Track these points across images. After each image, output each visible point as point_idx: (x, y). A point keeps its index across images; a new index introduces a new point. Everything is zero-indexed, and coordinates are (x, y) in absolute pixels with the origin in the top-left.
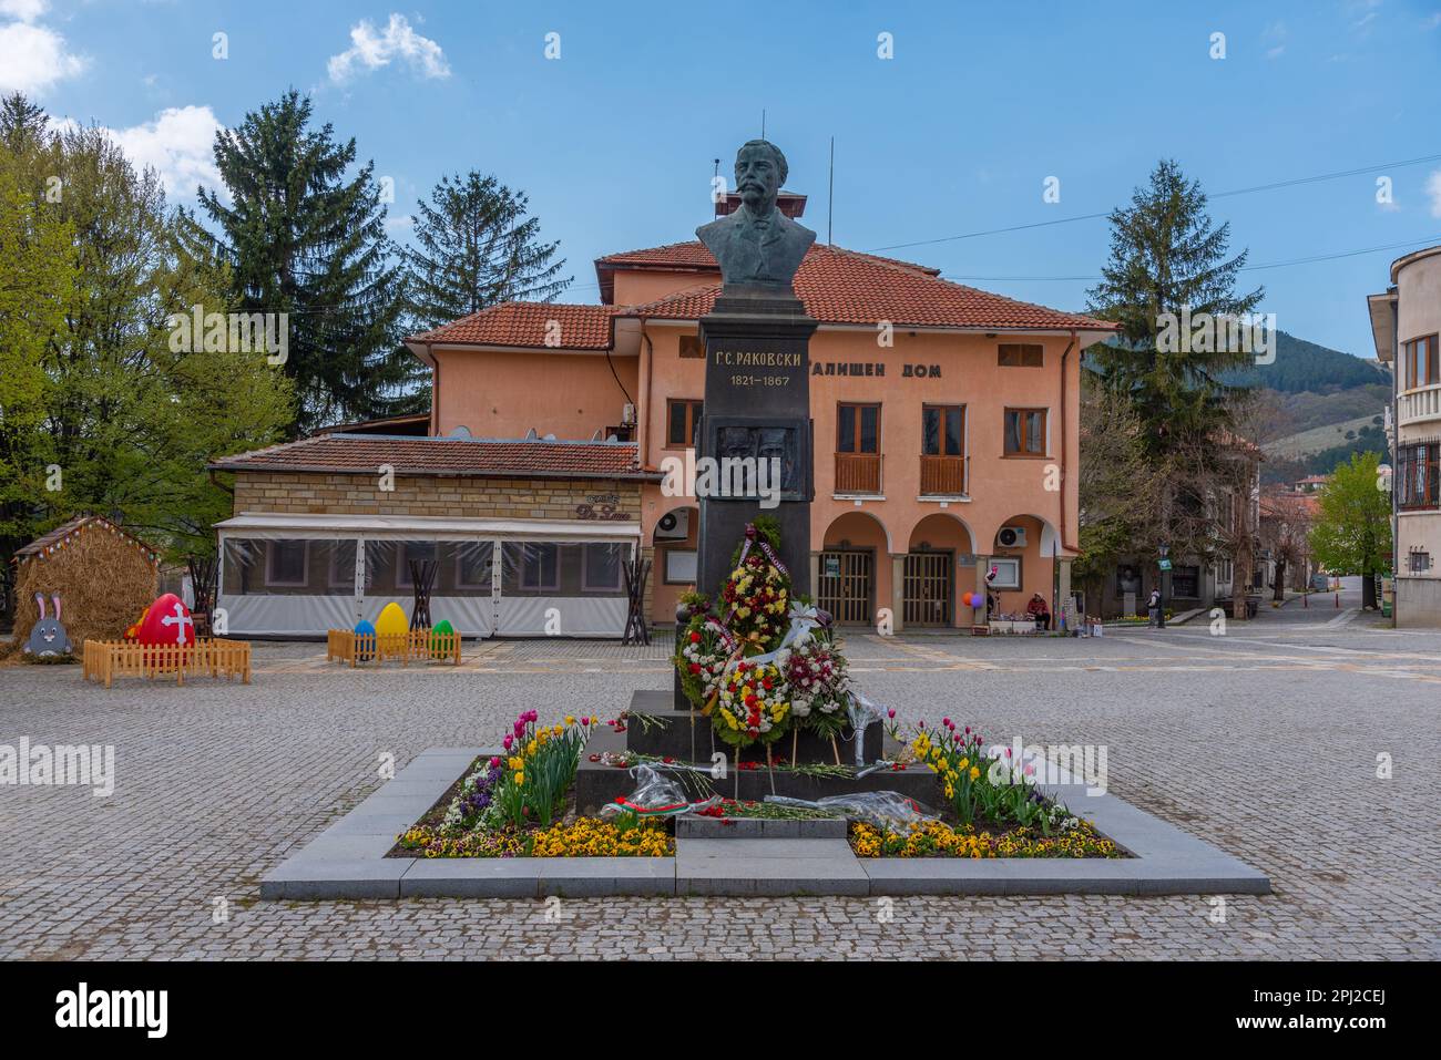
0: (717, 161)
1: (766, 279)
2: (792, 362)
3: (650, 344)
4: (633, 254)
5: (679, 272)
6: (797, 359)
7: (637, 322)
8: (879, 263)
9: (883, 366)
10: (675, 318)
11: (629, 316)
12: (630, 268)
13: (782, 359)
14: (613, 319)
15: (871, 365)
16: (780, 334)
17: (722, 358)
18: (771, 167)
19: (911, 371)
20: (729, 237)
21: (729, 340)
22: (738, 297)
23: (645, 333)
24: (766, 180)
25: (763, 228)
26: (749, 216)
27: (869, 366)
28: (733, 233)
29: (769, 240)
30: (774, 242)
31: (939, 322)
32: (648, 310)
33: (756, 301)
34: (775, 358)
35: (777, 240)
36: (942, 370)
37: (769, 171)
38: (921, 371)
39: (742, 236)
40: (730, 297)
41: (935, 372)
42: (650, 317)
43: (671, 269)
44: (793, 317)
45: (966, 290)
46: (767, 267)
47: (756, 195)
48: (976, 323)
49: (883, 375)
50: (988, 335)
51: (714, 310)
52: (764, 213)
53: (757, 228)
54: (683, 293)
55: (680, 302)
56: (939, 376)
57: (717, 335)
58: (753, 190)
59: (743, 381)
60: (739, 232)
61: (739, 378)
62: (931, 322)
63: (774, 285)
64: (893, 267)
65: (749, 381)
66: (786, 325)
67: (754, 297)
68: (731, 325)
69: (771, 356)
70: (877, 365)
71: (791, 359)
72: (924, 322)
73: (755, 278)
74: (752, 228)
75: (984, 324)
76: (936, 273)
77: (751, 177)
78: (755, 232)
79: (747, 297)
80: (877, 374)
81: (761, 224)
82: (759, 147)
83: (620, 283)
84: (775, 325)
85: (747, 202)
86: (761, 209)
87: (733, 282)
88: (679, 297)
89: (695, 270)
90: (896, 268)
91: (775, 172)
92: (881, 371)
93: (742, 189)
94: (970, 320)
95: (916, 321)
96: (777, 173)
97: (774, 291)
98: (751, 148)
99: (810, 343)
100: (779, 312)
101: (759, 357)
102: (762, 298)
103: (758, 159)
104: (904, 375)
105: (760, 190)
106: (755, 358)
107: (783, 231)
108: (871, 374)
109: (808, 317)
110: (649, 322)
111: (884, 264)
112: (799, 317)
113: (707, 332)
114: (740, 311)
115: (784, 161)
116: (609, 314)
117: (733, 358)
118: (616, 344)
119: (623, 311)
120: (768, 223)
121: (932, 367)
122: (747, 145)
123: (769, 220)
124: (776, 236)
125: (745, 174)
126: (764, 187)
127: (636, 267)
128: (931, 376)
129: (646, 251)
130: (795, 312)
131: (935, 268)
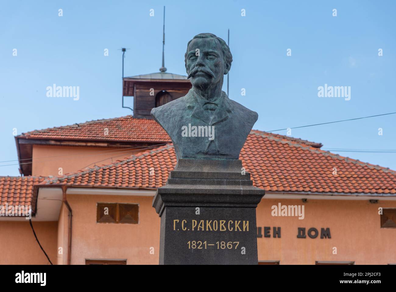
0: (124, 50)
1: (217, 154)
2: (242, 228)
3: (70, 210)
4: (50, 130)
5: (91, 146)
6: (246, 225)
7: (59, 191)
8: (272, 138)
9: (279, 229)
10: (93, 187)
11: (52, 186)
12: (48, 143)
13: (233, 225)
14: (36, 189)
15: (269, 228)
16: (230, 203)
17: (179, 225)
18: (217, 56)
19: (304, 233)
20: (182, 118)
21: (185, 208)
22: (193, 170)
23: (65, 201)
24: (213, 67)
25: (212, 110)
26: (199, 99)
27: (267, 229)
28: (185, 114)
29: (218, 119)
30: (222, 121)
31: (328, 190)
32: (68, 180)
33: (208, 173)
34: (226, 225)
35: (225, 119)
36: (332, 232)
37: (216, 59)
38: (313, 233)
39: (193, 116)
40: (184, 170)
41: (326, 234)
42: (71, 187)
43: (84, 144)
44: (241, 188)
45: (349, 162)
46: (217, 143)
47: (205, 80)
48: (360, 190)
49: (279, 237)
50: (371, 201)
51: (170, 182)
52: (212, 96)
53: (207, 109)
54: (100, 165)
55: (97, 173)
56: (330, 237)
57: (173, 204)
58: (202, 76)
59: (198, 245)
60: (191, 113)
61: (194, 243)
62: (321, 190)
63: (223, 159)
64: (284, 142)
65: (203, 246)
66: (236, 195)
67: (206, 170)
68: (188, 195)
69: (222, 223)
70: (274, 228)
71: (241, 225)
72: (315, 190)
73: (206, 153)
74: (202, 109)
75: (367, 191)
76: (319, 146)
77: (201, 65)
78: (205, 113)
79: (199, 170)
80: (274, 237)
81: (209, 106)
82: (208, 39)
83: (37, 155)
84: (227, 195)
85: (197, 86)
86: (210, 93)
87: (186, 157)
88: (96, 168)
89: (106, 145)
90: (287, 142)
91: (222, 61)
92: (277, 233)
93: (193, 75)
94: (355, 187)
95: (308, 189)
96: (223, 62)
97: (225, 165)
98: (201, 40)
99: (257, 209)
100: (229, 183)
101: (212, 224)
102: (214, 170)
103: (207, 50)
104: (299, 237)
105: (210, 76)
106: (208, 224)
107: (229, 111)
108: (269, 236)
109: (253, 188)
110: (70, 191)
111: (276, 139)
112: (247, 188)
113: (164, 201)
114: (194, 183)
115: (229, 52)
116: (31, 183)
117: (188, 225)
118: (39, 211)
119: (47, 182)
120: (216, 105)
121: (322, 229)
122: (196, 37)
123: (216, 102)
124: (224, 117)
125: (196, 63)
126: (213, 74)
127: (53, 142)
128: (322, 238)
129: (61, 128)
130: (244, 184)
131: (317, 142)
